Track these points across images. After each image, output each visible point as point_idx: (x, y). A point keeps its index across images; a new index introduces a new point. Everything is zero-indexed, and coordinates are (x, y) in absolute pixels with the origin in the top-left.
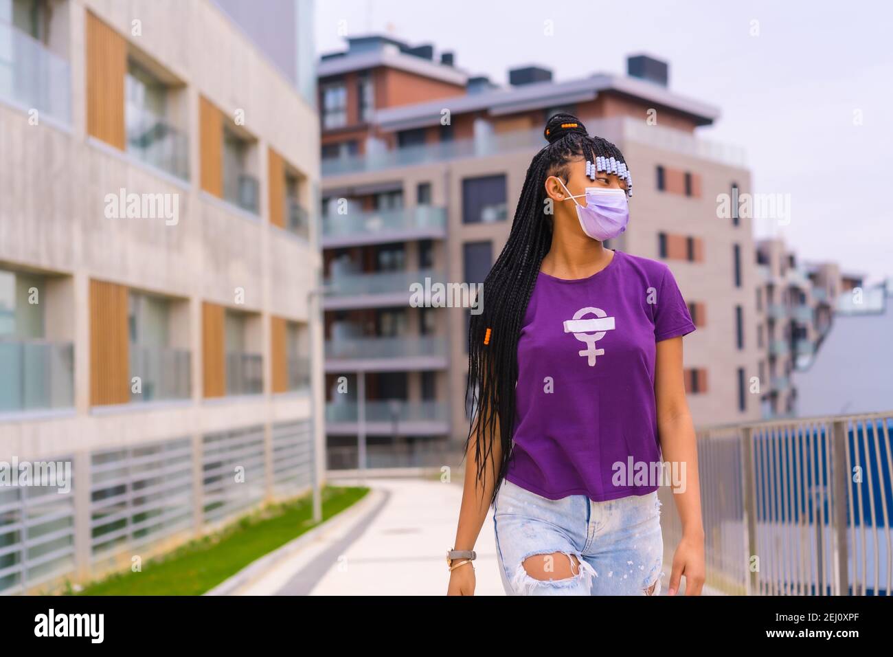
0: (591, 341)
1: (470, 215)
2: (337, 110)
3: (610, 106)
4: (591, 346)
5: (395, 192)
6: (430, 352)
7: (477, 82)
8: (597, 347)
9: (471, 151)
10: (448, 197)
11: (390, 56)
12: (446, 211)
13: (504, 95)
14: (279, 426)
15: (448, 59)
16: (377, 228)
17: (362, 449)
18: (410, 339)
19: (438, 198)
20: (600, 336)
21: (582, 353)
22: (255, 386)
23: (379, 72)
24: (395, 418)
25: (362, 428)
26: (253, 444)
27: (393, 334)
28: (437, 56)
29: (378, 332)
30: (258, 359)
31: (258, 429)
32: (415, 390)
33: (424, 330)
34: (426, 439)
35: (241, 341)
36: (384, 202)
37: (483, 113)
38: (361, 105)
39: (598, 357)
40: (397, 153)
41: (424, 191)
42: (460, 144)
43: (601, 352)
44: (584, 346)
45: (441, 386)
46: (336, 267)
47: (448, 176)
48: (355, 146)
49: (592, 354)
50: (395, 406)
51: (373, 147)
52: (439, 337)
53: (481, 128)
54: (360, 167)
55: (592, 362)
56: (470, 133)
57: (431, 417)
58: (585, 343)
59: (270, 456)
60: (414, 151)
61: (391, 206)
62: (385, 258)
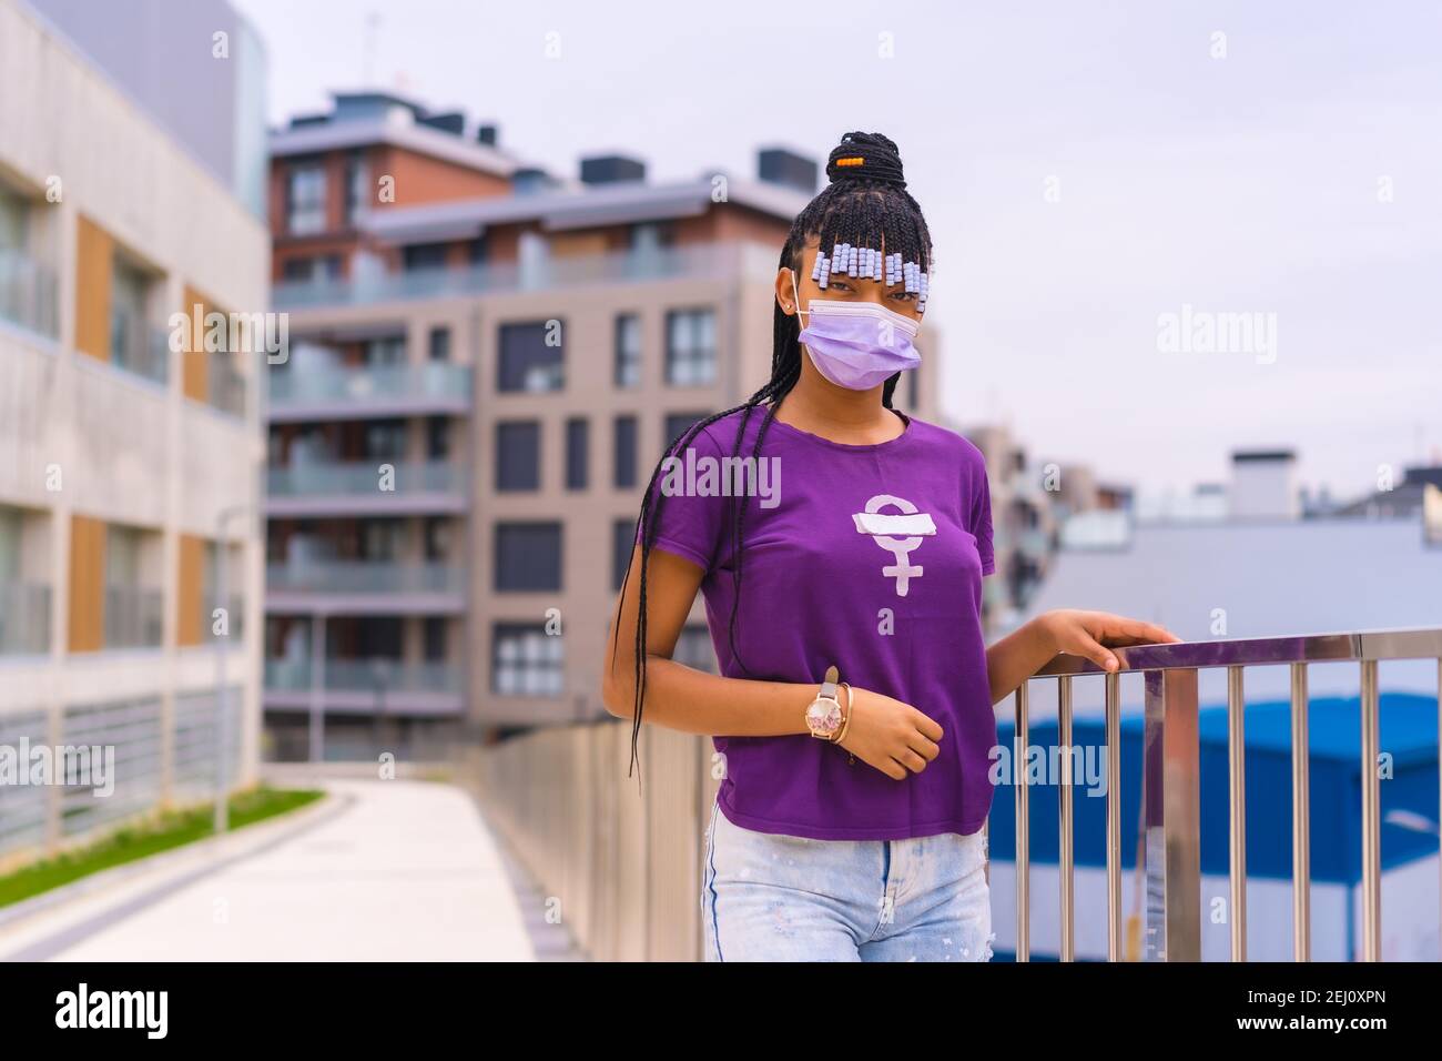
0: (901, 550)
1: (509, 380)
2: (311, 206)
3: (727, 225)
4: (903, 560)
5: (395, 339)
6: (438, 586)
7: (527, 177)
8: (912, 563)
9: (514, 282)
10: (476, 350)
11: (398, 127)
12: (472, 373)
13: (571, 198)
14: (184, 696)
15: (487, 135)
16: (364, 394)
17: (316, 733)
18: (411, 565)
19: (461, 350)
20: (915, 544)
21: (888, 571)
22: (152, 635)
23: (378, 153)
24: (379, 687)
25: (319, 700)
26: (143, 722)
27: (385, 557)
28: (471, 128)
29: (361, 554)
30: (157, 597)
31: (153, 700)
32: (414, 644)
33: (433, 553)
34: (429, 722)
35: (133, 571)
36: (378, 353)
37: (534, 225)
38: (348, 201)
39: (912, 580)
40: (401, 279)
41: (439, 341)
42: (496, 270)
43: (918, 571)
44: (890, 559)
45: (454, 640)
46: (301, 452)
47: (476, 319)
48: (338, 265)
49: (903, 574)
50: (381, 668)
51: (365, 268)
52: (454, 566)
53: (530, 248)
54: (343, 297)
55: (902, 589)
56: (512, 253)
57: (437, 685)
58: (893, 553)
59: (168, 742)
60: (427, 277)
61: (390, 360)
62: (377, 439)
